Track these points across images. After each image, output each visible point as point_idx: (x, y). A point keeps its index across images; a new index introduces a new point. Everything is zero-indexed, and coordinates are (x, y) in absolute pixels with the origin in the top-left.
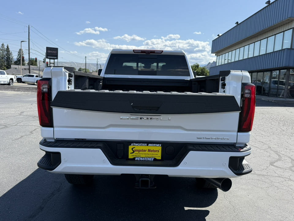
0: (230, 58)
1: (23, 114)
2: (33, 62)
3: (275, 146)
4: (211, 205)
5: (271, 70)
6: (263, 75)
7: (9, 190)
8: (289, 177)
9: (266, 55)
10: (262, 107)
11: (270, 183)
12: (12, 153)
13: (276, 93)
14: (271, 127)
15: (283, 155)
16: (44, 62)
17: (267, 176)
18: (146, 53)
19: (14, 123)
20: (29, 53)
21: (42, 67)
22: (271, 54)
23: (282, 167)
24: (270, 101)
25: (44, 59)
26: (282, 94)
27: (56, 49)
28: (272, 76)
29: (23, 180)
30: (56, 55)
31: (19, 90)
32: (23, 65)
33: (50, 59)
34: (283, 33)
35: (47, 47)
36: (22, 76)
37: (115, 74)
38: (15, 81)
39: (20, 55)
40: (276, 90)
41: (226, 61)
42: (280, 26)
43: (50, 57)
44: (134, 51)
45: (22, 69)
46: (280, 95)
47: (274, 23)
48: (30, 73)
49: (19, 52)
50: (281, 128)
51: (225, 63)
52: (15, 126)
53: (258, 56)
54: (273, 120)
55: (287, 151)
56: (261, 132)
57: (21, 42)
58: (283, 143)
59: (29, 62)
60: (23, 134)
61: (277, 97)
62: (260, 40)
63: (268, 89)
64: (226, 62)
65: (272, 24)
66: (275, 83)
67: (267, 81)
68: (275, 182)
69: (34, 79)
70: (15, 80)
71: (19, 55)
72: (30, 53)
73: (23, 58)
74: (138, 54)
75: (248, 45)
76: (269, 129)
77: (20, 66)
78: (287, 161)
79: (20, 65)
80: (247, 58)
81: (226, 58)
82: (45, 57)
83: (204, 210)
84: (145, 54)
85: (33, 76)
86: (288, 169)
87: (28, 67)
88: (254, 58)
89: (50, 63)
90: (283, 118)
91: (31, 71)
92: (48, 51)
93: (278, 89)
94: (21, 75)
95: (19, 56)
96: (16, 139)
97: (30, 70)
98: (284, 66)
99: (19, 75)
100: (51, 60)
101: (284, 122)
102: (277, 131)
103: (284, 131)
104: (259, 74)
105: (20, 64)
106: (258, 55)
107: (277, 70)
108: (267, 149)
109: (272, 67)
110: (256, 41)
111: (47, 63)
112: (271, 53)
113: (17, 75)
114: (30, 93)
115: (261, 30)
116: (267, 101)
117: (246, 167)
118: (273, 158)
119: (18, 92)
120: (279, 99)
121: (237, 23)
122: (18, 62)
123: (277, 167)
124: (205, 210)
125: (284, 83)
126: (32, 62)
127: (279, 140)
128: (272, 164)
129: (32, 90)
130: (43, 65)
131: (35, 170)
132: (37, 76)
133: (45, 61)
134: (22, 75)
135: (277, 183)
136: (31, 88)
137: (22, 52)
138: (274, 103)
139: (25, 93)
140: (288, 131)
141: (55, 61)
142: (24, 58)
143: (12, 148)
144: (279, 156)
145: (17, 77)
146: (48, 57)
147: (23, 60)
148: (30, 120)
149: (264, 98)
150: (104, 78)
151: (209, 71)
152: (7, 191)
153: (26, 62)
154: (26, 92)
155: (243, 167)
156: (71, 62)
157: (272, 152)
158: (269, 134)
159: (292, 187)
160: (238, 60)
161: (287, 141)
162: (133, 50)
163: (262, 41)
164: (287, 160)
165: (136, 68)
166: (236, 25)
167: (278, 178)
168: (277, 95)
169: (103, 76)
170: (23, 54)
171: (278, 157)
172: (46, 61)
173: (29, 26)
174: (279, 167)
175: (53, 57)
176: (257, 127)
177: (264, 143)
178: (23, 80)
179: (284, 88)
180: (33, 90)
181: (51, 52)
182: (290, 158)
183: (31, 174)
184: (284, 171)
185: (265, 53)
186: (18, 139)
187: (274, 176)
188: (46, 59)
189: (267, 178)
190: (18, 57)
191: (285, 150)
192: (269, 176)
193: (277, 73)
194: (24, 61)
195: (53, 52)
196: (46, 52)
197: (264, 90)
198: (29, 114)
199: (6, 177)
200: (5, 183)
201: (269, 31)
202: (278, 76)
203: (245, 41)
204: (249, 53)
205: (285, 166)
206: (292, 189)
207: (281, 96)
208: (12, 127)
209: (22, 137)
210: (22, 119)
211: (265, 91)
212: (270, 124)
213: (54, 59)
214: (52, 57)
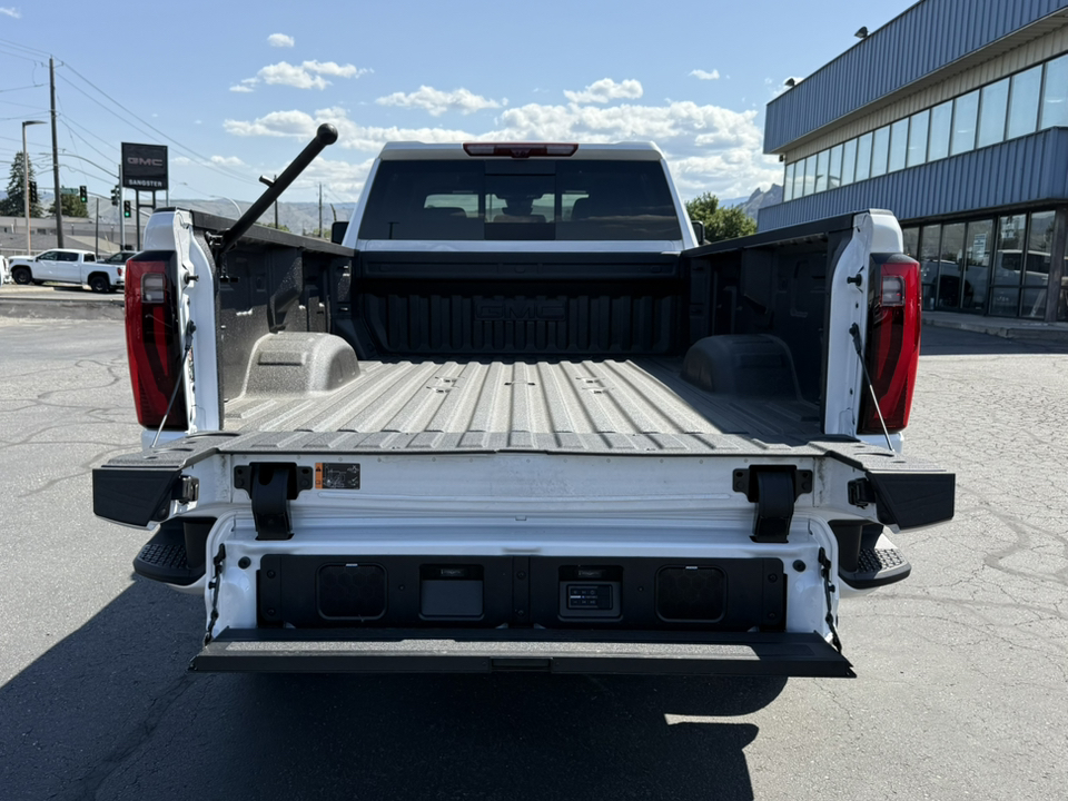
0: (835, 172)
1: (47, 401)
2: (72, 204)
3: (1007, 499)
4: (763, 706)
5: (995, 214)
6: (963, 235)
7: (21, 668)
8: (1053, 607)
9: (974, 155)
10: (961, 357)
11: (983, 629)
12: (20, 541)
13: (1016, 304)
14: (991, 430)
15: (1035, 528)
16: (115, 201)
17: (974, 602)
18: (513, 156)
19: (18, 435)
20: (56, 170)
21: (105, 221)
22: (997, 150)
23: (1029, 571)
24: (991, 332)
25: (113, 192)
26: (1036, 306)
27: (161, 152)
28: (1000, 236)
29: (71, 635)
30: (162, 172)
31: (23, 310)
32: (35, 214)
33: (138, 188)
34: (1041, 66)
35: (124, 145)
36: (34, 258)
37: (390, 238)
38: (7, 277)
39: (22, 178)
40: (1016, 291)
41: (820, 180)
42: (1028, 42)
43: (139, 182)
44: (469, 148)
45: (32, 232)
46: (1030, 309)
47: (1008, 29)
48: (60, 246)
49: (15, 166)
50: (1030, 433)
51: (819, 190)
52: (23, 446)
53: (944, 160)
54: (1003, 402)
55: (1053, 514)
56: (956, 448)
57: (24, 124)
58: (1038, 486)
59: (56, 204)
60: (56, 474)
61: (1018, 317)
62: (954, 98)
63: (984, 289)
64: (822, 187)
65: (1000, 34)
66: (1012, 262)
67: (981, 256)
68: (1000, 625)
69: (81, 269)
70: (7, 274)
71: (14, 176)
72: (60, 170)
73: (33, 186)
74: (482, 161)
75: (907, 119)
76: (985, 436)
77: (21, 221)
78: (1047, 550)
79: (24, 216)
80: (903, 167)
81: (823, 171)
82: (117, 182)
83: (738, 725)
84: (510, 158)
85: (74, 257)
86: (1052, 578)
87: (52, 223)
88: (928, 167)
89: (139, 206)
90: (1041, 395)
91: (67, 237)
92: (129, 159)
93: (1021, 287)
94: (26, 254)
95: (17, 179)
96: (31, 492)
97: (64, 233)
98: (1044, 195)
99: (19, 253)
100: (140, 193)
101: (1042, 410)
102: (1015, 444)
103: (1041, 442)
104: (950, 228)
105: (23, 210)
106: (946, 156)
107: (1019, 212)
108: (976, 508)
109: (999, 203)
110: (939, 100)
111: (127, 205)
112: (994, 146)
113: (13, 253)
114: (66, 322)
115: (956, 56)
116: (980, 333)
117: (888, 561)
118: (999, 540)
119: (21, 320)
120: (1025, 325)
121: (863, 31)
122: (11, 203)
123: (1009, 571)
124: (742, 725)
125: (1046, 261)
126: (68, 204)
127: (1021, 478)
128: (991, 561)
129: (73, 312)
130: (108, 215)
131: (112, 598)
132: (89, 258)
133: (120, 198)
134: (33, 254)
135: (1011, 626)
136: (71, 304)
137: (30, 165)
138: (1008, 339)
139: (48, 324)
140: (1058, 443)
141: (157, 198)
142: (35, 187)
143: (18, 525)
144: (1020, 532)
145: (11, 261)
146: (131, 182)
147: (34, 197)
148: (77, 423)
149: (967, 323)
150: (357, 253)
151: (755, 223)
152: (16, 674)
153: (46, 203)
154: (52, 321)
155: (877, 560)
156: (218, 201)
157: (993, 520)
158: (983, 455)
159: (1063, 641)
160: (867, 177)
161: (1052, 478)
162: (466, 146)
163: (958, 99)
164: (1048, 545)
165: (476, 215)
166: (859, 40)
167: (1014, 611)
168: (1018, 310)
169: (353, 248)
170: (30, 174)
171: (1014, 537)
172: (124, 199)
173: (51, 61)
174: (1020, 574)
175: (148, 183)
176: (938, 430)
177: (965, 489)
178: (35, 275)
179: (1045, 283)
180: (77, 309)
181: (141, 160)
182: (1062, 539)
183: (99, 614)
184: (1036, 586)
185: (972, 148)
186: (38, 491)
187: (997, 605)
188: (124, 190)
189: (972, 611)
190: (11, 184)
191: (1044, 511)
192: (981, 603)
193: (1017, 226)
194: (36, 201)
195: (149, 161)
196: (120, 162)
197: (969, 292)
198: (71, 399)
199: (8, 626)
200: (7, 645)
201: (989, 60)
202: (1021, 238)
203: (895, 102)
204: (911, 148)
205: (1041, 567)
206: (1062, 648)
207: (1032, 315)
208: (9, 449)
209: (52, 482)
210: (48, 420)
211: (972, 294)
212: (989, 420)
213: (153, 189)
214: (143, 183)
